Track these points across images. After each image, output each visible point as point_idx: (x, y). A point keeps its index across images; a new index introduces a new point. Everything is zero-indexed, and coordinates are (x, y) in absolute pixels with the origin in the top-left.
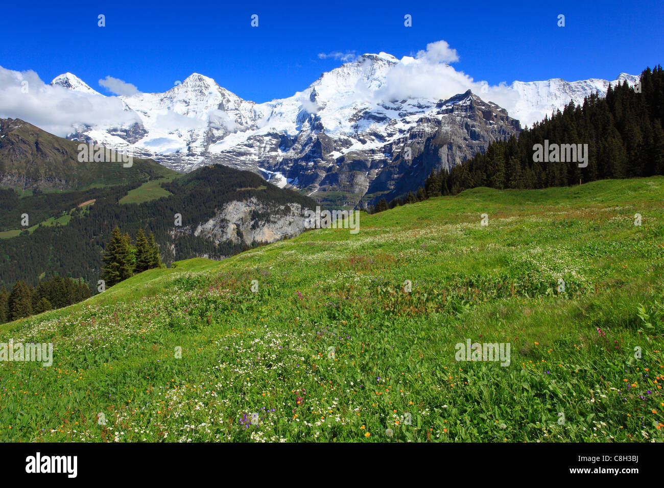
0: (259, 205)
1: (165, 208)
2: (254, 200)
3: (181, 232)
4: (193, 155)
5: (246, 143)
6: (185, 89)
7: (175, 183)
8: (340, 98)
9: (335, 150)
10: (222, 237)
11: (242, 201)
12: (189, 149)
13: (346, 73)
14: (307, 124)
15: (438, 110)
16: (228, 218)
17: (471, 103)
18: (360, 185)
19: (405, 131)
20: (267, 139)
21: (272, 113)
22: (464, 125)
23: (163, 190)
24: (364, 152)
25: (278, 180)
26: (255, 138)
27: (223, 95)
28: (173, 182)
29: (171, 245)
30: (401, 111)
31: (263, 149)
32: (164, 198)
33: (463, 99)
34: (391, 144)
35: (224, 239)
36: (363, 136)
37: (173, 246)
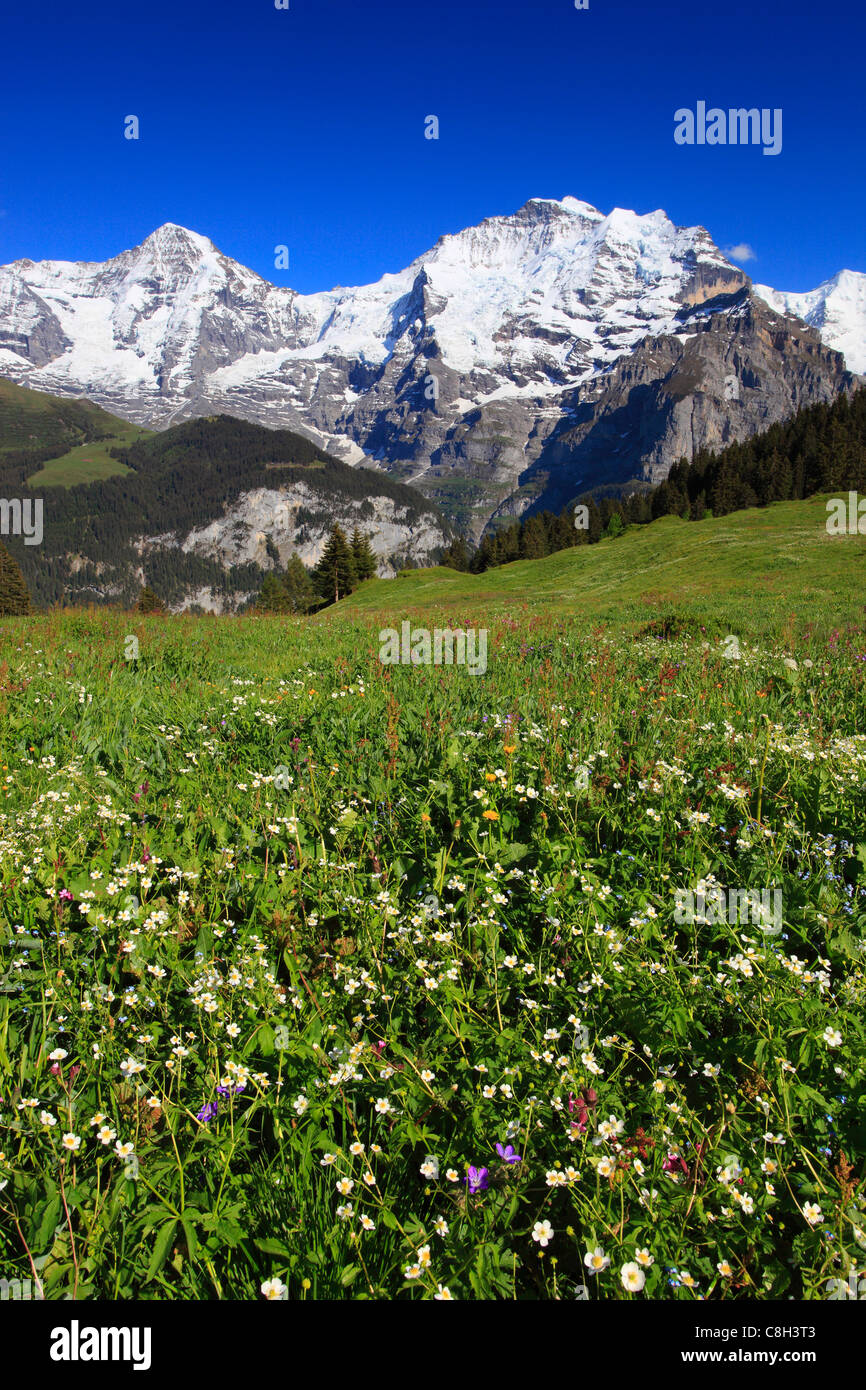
0: (310, 498)
1: (122, 497)
2: (301, 487)
3: (155, 544)
4: (170, 395)
5: (278, 374)
6: (149, 257)
7: (138, 447)
8: (477, 290)
9: (462, 395)
10: (237, 556)
11: (277, 489)
12: (160, 381)
13: (491, 239)
14: (406, 339)
15: (679, 324)
16: (248, 520)
17: (748, 313)
18: (510, 467)
19: (607, 364)
20: (322, 367)
21: (333, 315)
22: (731, 357)
23: (114, 462)
24: (520, 402)
25: (346, 450)
26: (295, 364)
27: (230, 274)
28: (134, 448)
29: (135, 568)
30: (601, 324)
31: (313, 388)
32: (118, 477)
33: (732, 305)
34: (577, 390)
35: (242, 560)
36: (520, 371)
37: (140, 571)
